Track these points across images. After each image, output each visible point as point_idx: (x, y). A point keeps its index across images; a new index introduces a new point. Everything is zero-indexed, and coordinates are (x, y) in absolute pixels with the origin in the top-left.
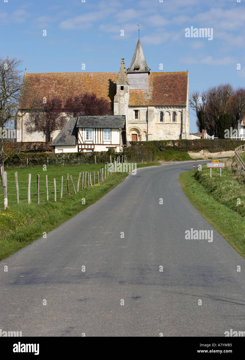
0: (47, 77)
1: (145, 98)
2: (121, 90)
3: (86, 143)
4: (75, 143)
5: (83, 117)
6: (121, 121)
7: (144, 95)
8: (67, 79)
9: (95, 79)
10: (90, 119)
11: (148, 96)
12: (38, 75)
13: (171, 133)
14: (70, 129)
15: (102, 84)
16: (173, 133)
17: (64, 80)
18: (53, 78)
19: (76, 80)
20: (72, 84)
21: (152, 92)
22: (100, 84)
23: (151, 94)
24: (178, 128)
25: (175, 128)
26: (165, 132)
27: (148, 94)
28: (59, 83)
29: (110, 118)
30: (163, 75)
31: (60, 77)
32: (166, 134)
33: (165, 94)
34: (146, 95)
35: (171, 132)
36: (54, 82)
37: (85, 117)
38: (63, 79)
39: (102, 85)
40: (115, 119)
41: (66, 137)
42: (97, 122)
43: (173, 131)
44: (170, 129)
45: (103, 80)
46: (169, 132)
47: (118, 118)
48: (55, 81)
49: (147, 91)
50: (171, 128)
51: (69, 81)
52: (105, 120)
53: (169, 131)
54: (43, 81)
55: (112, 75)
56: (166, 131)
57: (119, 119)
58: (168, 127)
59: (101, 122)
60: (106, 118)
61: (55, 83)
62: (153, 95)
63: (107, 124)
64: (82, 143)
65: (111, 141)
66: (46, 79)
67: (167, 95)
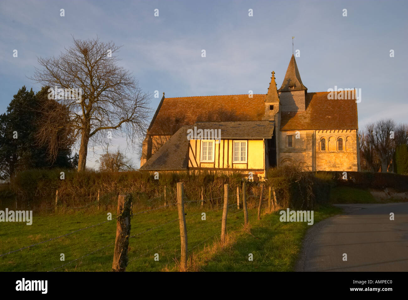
0: (186, 101)
1: (301, 121)
2: (270, 109)
3: (201, 167)
4: (182, 166)
5: (203, 124)
6: (267, 129)
7: (300, 118)
8: (207, 103)
9: (240, 102)
10: (214, 126)
11: (305, 118)
12: (176, 100)
13: (337, 166)
14: (178, 143)
15: (248, 106)
16: (340, 166)
17: (204, 104)
18: (192, 102)
19: (218, 103)
20: (213, 107)
21: (310, 114)
22: (246, 107)
23: (309, 116)
24: (347, 159)
25: (342, 158)
26: (329, 164)
27: (306, 116)
28: (198, 106)
29: (248, 125)
30: (323, 95)
31: (200, 100)
32: (330, 167)
33: (327, 116)
34: (303, 118)
35: (338, 164)
36: (192, 106)
37: (205, 124)
38: (203, 102)
39: (247, 108)
40: (257, 126)
41: (169, 155)
42: (224, 131)
43: (339, 163)
44: (335, 159)
45: (249, 102)
46: (334, 164)
47: (261, 125)
48: (194, 105)
49: (304, 113)
50: (337, 159)
51: (209, 105)
52: (239, 127)
53: (335, 162)
54: (180, 105)
55: (260, 97)
56: (330, 162)
57: (264, 126)
58: (332, 157)
59: (231, 131)
60: (240, 124)
61: (194, 107)
62: (311, 117)
63: (240, 133)
64: (195, 166)
65: (247, 164)
66: (184, 103)
67: (330, 117)
